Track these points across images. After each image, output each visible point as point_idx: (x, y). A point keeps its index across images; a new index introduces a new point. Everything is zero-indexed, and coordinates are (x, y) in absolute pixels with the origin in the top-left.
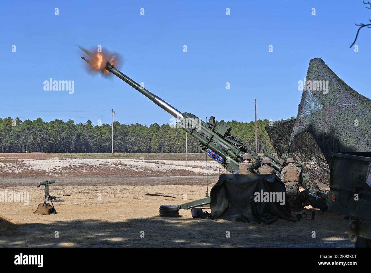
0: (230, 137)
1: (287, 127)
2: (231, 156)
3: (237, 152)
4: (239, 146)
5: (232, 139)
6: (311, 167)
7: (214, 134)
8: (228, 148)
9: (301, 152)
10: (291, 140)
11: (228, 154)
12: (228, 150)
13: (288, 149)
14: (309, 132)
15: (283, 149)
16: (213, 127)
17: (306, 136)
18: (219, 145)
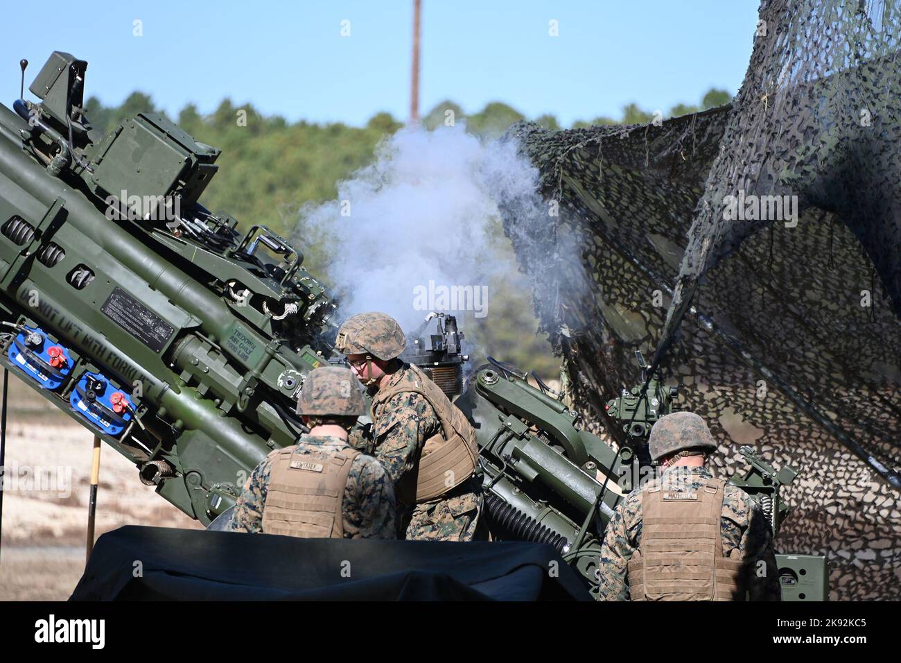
0: (199, 226)
1: (660, 165)
2: (203, 389)
3: (255, 352)
4: (277, 307)
5: (219, 249)
6: (835, 496)
7: (75, 203)
8: (179, 319)
9: (764, 370)
10: (684, 270)
11: (178, 370)
12: (184, 332)
13: (660, 344)
14: (831, 211)
15: (619, 344)
16: (64, 142)
17: (810, 242)
18: (108, 293)
